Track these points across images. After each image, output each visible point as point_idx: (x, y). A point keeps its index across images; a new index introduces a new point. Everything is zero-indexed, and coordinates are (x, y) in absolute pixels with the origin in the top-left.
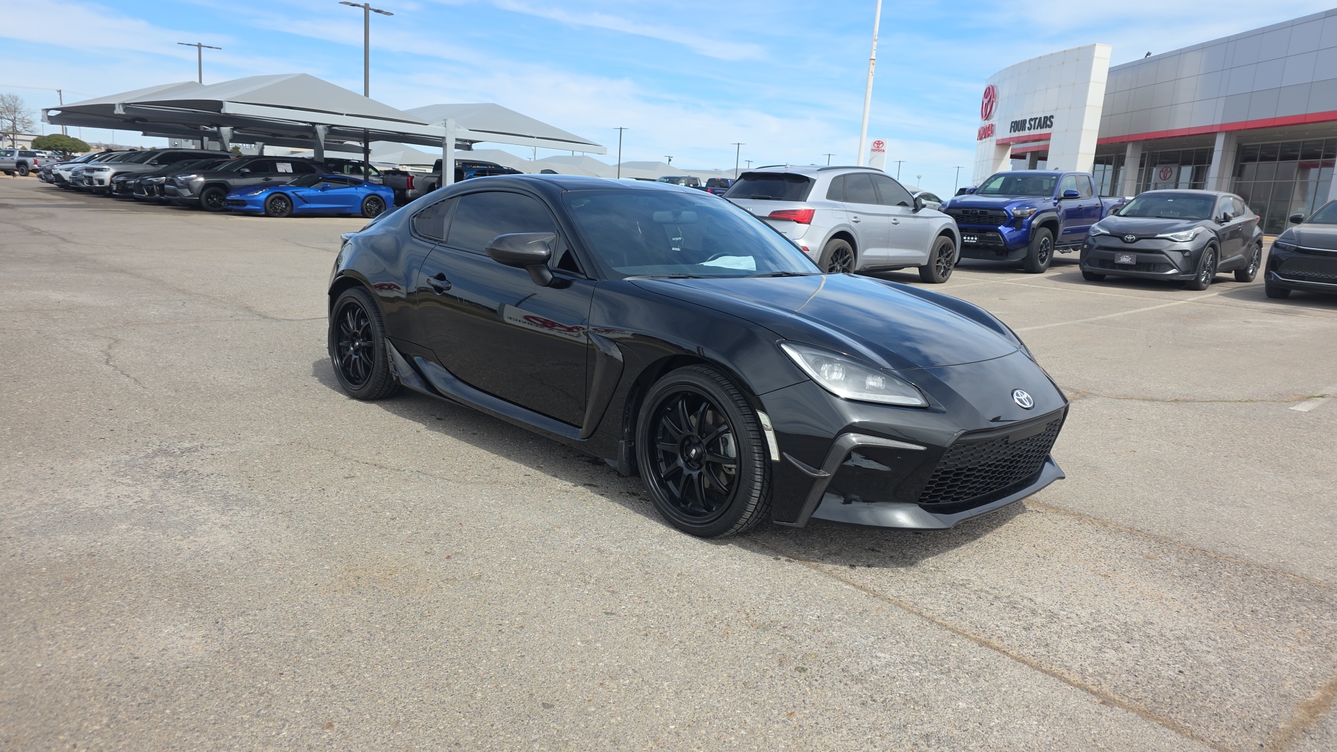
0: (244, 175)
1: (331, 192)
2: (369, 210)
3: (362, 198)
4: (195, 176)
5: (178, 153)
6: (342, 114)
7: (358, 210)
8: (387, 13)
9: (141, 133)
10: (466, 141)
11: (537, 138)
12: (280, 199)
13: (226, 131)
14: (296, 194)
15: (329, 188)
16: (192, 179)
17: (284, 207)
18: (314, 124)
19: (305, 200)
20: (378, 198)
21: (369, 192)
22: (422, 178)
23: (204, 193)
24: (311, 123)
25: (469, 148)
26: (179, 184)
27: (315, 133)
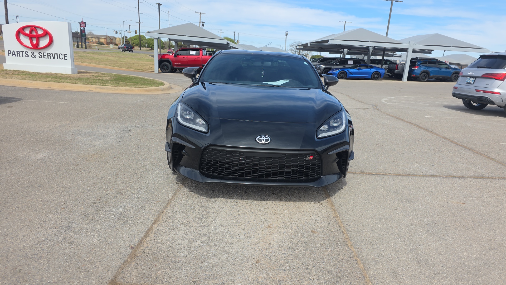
0: (337, 65)
1: (361, 71)
2: (374, 77)
3: (372, 73)
4: (322, 65)
5: (327, 58)
6: (368, 42)
7: (370, 77)
8: (400, 2)
9: (329, 53)
10: (429, 50)
11: (452, 47)
12: (343, 73)
13: (346, 50)
14: (349, 71)
15: (360, 69)
16: (321, 66)
17: (344, 76)
18: (369, 46)
19: (351, 73)
20: (378, 73)
21: (375, 70)
22: (402, 65)
23: (324, 71)
24: (367, 46)
25: (430, 53)
26: (317, 68)
27: (369, 50)
